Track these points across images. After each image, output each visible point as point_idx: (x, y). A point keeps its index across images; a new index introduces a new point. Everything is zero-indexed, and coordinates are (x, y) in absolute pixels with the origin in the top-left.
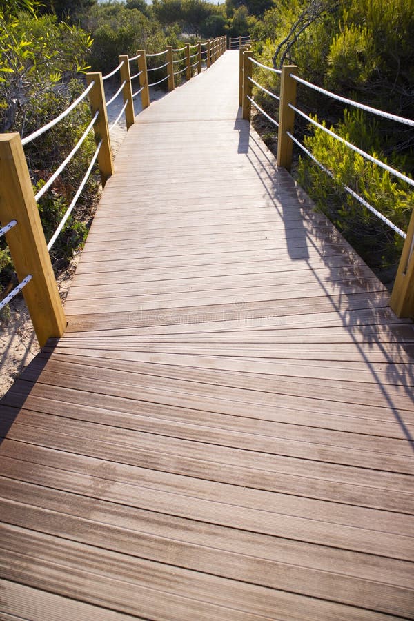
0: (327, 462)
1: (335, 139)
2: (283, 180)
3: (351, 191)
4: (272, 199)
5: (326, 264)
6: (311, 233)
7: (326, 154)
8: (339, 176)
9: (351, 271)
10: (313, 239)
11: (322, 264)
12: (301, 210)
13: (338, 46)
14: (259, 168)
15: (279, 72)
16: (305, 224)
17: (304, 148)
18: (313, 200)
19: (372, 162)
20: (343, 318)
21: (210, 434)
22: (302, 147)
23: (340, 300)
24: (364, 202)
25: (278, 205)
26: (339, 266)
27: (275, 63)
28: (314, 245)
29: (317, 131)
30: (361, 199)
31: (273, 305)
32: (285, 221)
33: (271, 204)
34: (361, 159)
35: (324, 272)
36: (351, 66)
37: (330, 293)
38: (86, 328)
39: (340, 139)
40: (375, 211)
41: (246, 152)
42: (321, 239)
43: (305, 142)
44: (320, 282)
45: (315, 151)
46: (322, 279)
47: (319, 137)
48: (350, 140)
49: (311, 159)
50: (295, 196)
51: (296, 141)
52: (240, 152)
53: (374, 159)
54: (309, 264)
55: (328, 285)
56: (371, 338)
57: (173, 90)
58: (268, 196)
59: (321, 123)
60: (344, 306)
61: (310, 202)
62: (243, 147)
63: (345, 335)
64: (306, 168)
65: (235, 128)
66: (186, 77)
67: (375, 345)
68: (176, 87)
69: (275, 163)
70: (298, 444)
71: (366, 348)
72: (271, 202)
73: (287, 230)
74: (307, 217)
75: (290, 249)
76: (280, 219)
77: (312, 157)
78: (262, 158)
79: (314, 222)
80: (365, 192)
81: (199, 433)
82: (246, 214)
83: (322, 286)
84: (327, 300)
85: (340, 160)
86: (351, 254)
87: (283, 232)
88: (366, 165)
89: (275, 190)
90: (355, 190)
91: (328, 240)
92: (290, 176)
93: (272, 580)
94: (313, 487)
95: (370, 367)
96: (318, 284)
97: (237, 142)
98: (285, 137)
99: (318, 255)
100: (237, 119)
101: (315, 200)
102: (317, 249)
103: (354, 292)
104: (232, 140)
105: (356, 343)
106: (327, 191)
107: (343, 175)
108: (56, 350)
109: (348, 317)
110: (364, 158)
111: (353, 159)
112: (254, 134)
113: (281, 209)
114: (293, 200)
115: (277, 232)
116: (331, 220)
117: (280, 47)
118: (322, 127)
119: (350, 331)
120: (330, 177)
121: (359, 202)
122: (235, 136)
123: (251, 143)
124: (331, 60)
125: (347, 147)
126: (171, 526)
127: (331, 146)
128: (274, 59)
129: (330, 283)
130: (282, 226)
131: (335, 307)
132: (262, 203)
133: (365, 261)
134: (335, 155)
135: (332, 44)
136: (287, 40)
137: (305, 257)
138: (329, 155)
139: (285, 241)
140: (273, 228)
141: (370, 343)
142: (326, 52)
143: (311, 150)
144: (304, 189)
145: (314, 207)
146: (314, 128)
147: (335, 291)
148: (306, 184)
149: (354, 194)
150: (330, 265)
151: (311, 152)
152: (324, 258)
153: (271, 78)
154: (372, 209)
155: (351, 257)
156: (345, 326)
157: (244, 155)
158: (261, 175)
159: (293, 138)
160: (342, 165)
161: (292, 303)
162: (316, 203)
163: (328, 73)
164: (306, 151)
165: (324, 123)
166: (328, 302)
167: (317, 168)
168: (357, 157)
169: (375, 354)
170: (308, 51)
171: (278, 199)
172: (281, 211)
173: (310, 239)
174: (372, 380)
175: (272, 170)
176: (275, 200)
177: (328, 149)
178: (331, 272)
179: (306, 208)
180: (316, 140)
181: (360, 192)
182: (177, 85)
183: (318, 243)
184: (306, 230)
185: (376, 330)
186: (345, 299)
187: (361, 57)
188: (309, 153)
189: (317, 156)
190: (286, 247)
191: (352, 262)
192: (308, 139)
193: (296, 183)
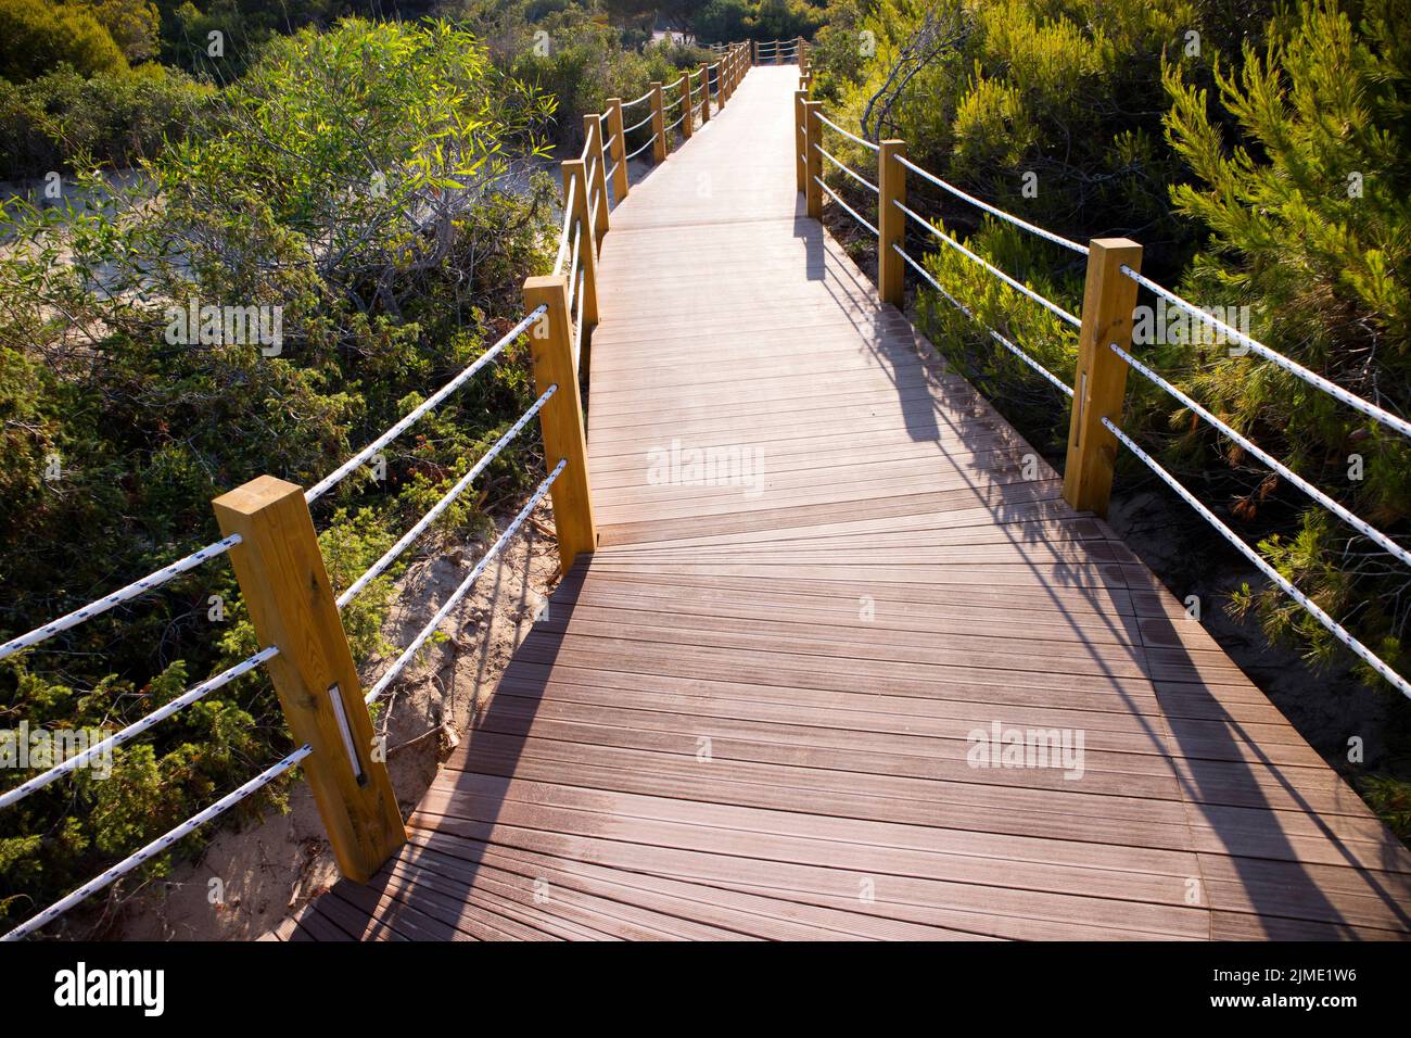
0: (979, 667)
1: (971, 260)
2: (892, 324)
3: (999, 337)
4: (875, 355)
5: (968, 446)
6: (942, 402)
7: (958, 283)
8: (979, 315)
9: (1006, 455)
10: (947, 412)
11: (961, 447)
12: (924, 369)
13: (970, 110)
14: (847, 305)
15: (877, 148)
16: (931, 390)
17: (923, 272)
18: (944, 355)
19: (1024, 295)
20: (995, 514)
21: (829, 648)
22: (920, 269)
23: (989, 492)
24: (1019, 352)
25: (887, 364)
26: (987, 448)
27: (865, 129)
28: (948, 420)
29: (943, 247)
30: (1015, 349)
31: (893, 502)
32: (900, 388)
33: (875, 363)
34: (1009, 290)
35: (964, 456)
36: (993, 140)
37: (976, 484)
38: (627, 539)
39: (977, 259)
40: (1035, 365)
41: (822, 278)
42: (959, 411)
43: (925, 262)
44: (959, 470)
45: (942, 278)
46: (963, 466)
47: (948, 257)
48: (994, 262)
49: (937, 290)
50: (914, 349)
51: (909, 259)
52: (811, 277)
53: (1027, 290)
54: (941, 448)
55: (971, 474)
56: (1034, 533)
57: (663, 159)
58: (867, 351)
59: (949, 235)
60: (995, 499)
61: (938, 357)
62: (816, 270)
63: (998, 533)
64: (929, 304)
65: (796, 235)
66: (683, 132)
67: (1041, 545)
68: (668, 153)
69: (877, 297)
70: (943, 652)
71: (1027, 548)
72: (873, 359)
73: (904, 401)
74: (935, 381)
75: (910, 428)
76: (892, 387)
77: (938, 286)
78: (852, 288)
79: (946, 388)
80: (1021, 339)
81: (813, 647)
82: (837, 380)
83: (964, 476)
84: (972, 494)
85: (979, 293)
86: (1006, 431)
87: (899, 405)
88: (1016, 300)
89: (879, 340)
90: (1005, 336)
91: (970, 413)
92: (902, 317)
93: (924, 772)
94: (964, 690)
95: (1034, 569)
96: (957, 473)
97: (803, 262)
98: (890, 252)
99: (956, 436)
100: (796, 218)
101: (946, 355)
102: (954, 428)
103: (1009, 481)
104: (794, 259)
105: (1014, 543)
106: (964, 339)
107: (985, 313)
108: (592, 567)
109: (1001, 513)
110: (1013, 288)
111: (998, 291)
112: (832, 245)
113: (891, 370)
114: (910, 357)
115: (890, 405)
116: (974, 382)
117: (872, 103)
118: (950, 240)
119: (1005, 529)
120: (968, 317)
121: (1012, 353)
122: (799, 248)
123: (829, 261)
124: (958, 129)
125: (989, 273)
126: (795, 734)
127: (966, 271)
128: (863, 123)
129: (974, 471)
130: (895, 396)
131: (983, 501)
132: (860, 362)
133: (1028, 440)
134: (972, 283)
135: (960, 105)
136: (883, 91)
137: (934, 436)
138: (963, 284)
139: (901, 418)
140: (883, 400)
141: (1033, 542)
142: (951, 115)
143: (934, 274)
144: (927, 338)
145: (944, 365)
146: (938, 241)
147: (982, 482)
148: (931, 329)
149: (1005, 341)
150: (974, 447)
151: (935, 277)
152: (965, 439)
153: (859, 152)
154: (1030, 361)
155: (1005, 435)
156: (998, 524)
157: (818, 283)
158: (853, 316)
159: (904, 255)
160: (983, 300)
161: (919, 500)
162: (948, 360)
163: (956, 152)
164: (927, 276)
165: (953, 234)
166: (973, 495)
167: (946, 303)
168: (1004, 286)
169: (1040, 554)
170: (920, 111)
171: (885, 355)
172: (893, 375)
173: (942, 414)
174: (1036, 582)
175: (872, 308)
176: (880, 356)
177: (962, 274)
178: (975, 457)
179: (932, 369)
180: (943, 259)
181: (1012, 337)
182: (671, 149)
183: (954, 418)
184: (932, 398)
185: (1041, 527)
186: (996, 491)
187: (1008, 126)
188: (932, 281)
189: (946, 286)
190: (904, 426)
191: (1008, 443)
192: (929, 259)
193: (913, 328)
